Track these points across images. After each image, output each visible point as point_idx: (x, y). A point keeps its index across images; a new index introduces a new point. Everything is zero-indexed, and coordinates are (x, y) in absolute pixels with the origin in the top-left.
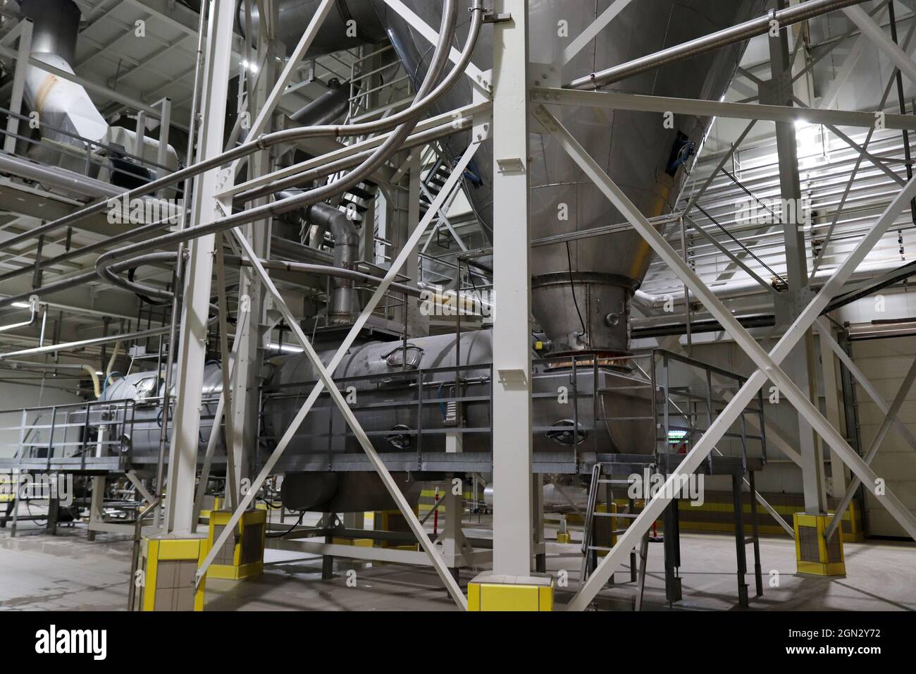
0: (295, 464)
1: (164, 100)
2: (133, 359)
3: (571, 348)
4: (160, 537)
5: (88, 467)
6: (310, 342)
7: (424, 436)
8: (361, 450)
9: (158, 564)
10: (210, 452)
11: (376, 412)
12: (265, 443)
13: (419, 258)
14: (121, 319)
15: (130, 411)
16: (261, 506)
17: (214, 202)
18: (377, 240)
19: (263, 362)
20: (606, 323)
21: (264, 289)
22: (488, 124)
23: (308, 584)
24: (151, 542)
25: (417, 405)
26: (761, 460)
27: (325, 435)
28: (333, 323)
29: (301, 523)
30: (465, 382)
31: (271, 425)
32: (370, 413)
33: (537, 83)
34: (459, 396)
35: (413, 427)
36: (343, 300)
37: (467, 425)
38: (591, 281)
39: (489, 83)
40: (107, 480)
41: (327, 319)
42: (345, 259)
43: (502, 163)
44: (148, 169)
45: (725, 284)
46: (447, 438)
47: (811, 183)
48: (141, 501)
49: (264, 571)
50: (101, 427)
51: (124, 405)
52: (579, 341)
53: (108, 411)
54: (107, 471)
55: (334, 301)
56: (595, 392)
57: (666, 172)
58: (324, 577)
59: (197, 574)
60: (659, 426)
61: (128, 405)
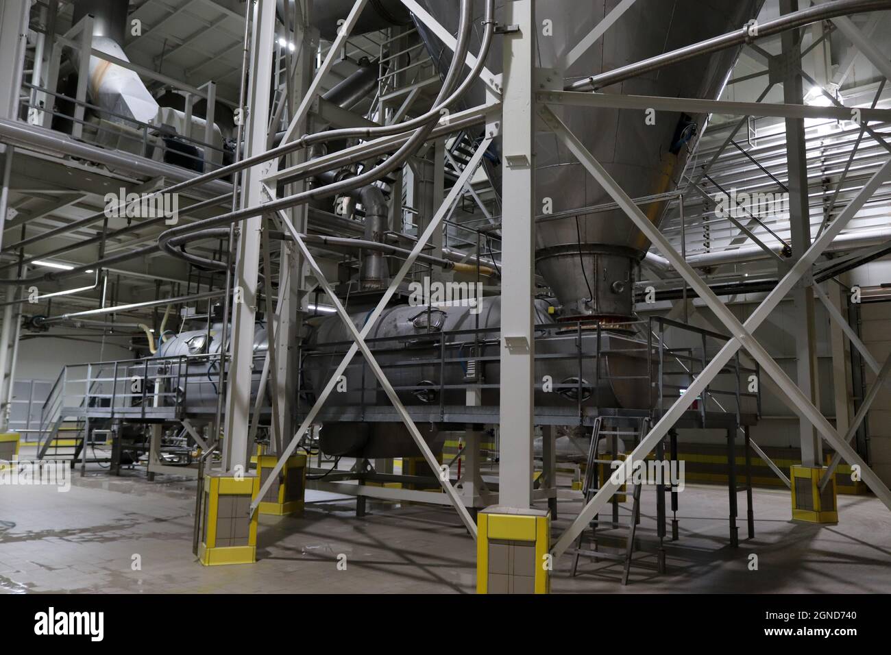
0: (331, 415)
1: (209, 83)
2: (184, 319)
3: (580, 313)
4: (219, 475)
5: (147, 416)
6: (343, 305)
7: (447, 390)
8: (390, 404)
9: (219, 498)
10: (259, 403)
11: (403, 369)
12: (304, 396)
13: (444, 225)
14: (171, 282)
15: (184, 366)
16: (301, 452)
17: (260, 186)
18: (405, 209)
19: (302, 323)
20: (613, 291)
21: (302, 257)
22: (498, 122)
23: (344, 520)
24: (212, 479)
25: (440, 363)
26: (756, 416)
27: (358, 390)
28: (364, 287)
29: (336, 468)
30: (484, 342)
31: (310, 380)
32: (399, 369)
33: (542, 86)
34: (478, 356)
35: (437, 383)
36: (374, 267)
37: (485, 382)
38: (599, 252)
39: (500, 87)
40: (163, 427)
41: (359, 284)
42: (375, 229)
43: (509, 159)
44: (197, 147)
45: (738, 248)
46: (467, 393)
47: (825, 150)
48: (192, 446)
49: (305, 508)
50: (157, 380)
51: (179, 360)
52: (588, 307)
53: (163, 366)
54: (164, 419)
55: (365, 268)
56: (598, 353)
57: (670, 151)
58: (357, 514)
59: (251, 507)
60: (653, 384)
61: (183, 360)
